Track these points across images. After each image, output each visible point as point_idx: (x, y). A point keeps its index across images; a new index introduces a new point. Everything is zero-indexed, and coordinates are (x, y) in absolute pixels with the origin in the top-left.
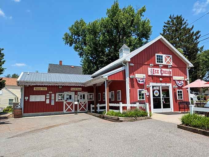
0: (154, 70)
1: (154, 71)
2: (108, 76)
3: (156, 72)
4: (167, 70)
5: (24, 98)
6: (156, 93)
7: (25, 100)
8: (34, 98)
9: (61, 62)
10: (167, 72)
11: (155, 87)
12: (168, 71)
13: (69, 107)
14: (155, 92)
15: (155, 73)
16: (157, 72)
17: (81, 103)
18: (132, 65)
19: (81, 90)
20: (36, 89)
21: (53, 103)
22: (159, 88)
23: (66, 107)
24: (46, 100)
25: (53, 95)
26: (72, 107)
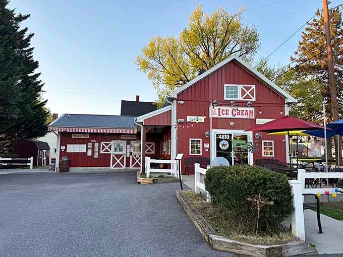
0: (219, 109)
1: (219, 111)
2: (144, 120)
3: (223, 112)
4: (245, 109)
5: (60, 147)
6: (223, 145)
7: (61, 150)
8: (72, 148)
9: (138, 97)
10: (244, 113)
11: (222, 135)
12: (247, 111)
13: (118, 161)
14: (221, 142)
15: (221, 113)
16: (225, 112)
17: (135, 156)
18: (182, 102)
19: (136, 138)
20: (75, 136)
21: (96, 156)
22: (231, 137)
23: (114, 161)
24: (87, 151)
25: (97, 145)
26: (122, 161)
